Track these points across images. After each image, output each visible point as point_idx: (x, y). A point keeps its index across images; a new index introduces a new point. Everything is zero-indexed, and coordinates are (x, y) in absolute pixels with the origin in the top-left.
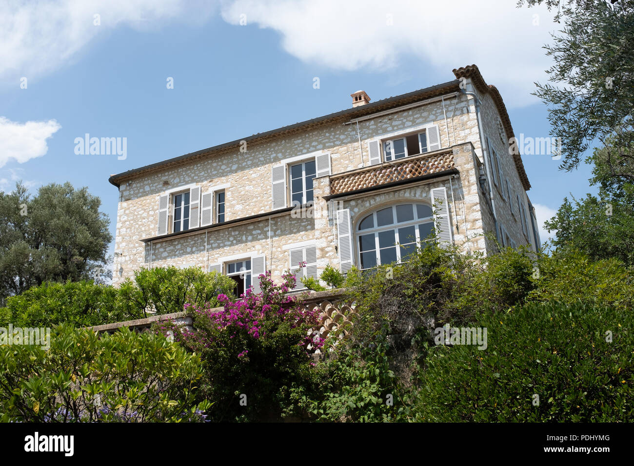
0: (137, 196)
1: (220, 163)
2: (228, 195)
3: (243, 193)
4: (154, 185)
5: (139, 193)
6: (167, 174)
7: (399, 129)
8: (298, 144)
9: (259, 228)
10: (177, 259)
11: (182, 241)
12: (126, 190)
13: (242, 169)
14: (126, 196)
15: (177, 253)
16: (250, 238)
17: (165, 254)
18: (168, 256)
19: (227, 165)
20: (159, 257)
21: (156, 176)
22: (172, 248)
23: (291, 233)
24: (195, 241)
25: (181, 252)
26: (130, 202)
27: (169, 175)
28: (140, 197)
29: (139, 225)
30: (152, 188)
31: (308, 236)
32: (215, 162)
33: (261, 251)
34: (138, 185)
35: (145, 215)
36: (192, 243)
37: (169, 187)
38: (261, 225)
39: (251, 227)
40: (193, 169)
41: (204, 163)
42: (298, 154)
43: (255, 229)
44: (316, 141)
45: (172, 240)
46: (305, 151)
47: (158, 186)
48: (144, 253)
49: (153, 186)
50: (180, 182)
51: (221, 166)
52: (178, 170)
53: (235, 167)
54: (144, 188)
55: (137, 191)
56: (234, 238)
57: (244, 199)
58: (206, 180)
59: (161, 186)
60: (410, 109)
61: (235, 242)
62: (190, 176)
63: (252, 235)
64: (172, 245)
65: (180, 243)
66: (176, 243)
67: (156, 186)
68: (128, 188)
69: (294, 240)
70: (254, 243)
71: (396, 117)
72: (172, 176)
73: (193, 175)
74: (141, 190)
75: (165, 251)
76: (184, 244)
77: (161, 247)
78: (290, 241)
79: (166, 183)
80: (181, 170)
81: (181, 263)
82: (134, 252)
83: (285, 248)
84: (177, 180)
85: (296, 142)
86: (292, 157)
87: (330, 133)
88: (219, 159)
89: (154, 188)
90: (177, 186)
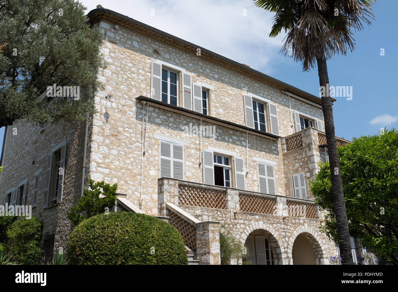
0: (124, 44)
1: (205, 66)
2: (213, 96)
3: (223, 101)
4: (144, 46)
5: (126, 43)
6: (157, 43)
7: (304, 112)
8: (257, 87)
9: (236, 135)
10: (170, 130)
11: (175, 116)
12: (110, 31)
13: (223, 82)
14: (112, 38)
15: (171, 125)
16: (231, 140)
17: (158, 121)
18: (162, 124)
19: (210, 70)
20: (152, 120)
21: (145, 39)
22: (165, 117)
23: (257, 150)
24: (187, 121)
25: (175, 126)
26: (115, 46)
27: (160, 47)
28: (128, 48)
29: (128, 78)
30: (141, 48)
31: (267, 157)
32: (201, 62)
33: (239, 155)
34: (125, 35)
35: (134, 69)
36: (184, 122)
37: (160, 58)
38: (238, 134)
39: (231, 132)
40: (182, 55)
41: (192, 57)
42: (258, 94)
43: (233, 134)
44: (267, 92)
45: (166, 110)
46: (261, 95)
47: (148, 50)
48: (134, 109)
49: (142, 46)
50: (170, 59)
51: (206, 68)
52: (169, 48)
53: (216, 76)
54: (132, 42)
55: (124, 40)
56: (219, 134)
57: (226, 107)
58: (195, 73)
59: (151, 51)
60: (308, 104)
61: (220, 138)
62: (180, 60)
63: (232, 138)
64: (165, 115)
65: (173, 117)
66: (170, 115)
67: (145, 48)
68: (113, 30)
69: (259, 156)
70: (234, 146)
71: (303, 104)
72: (162, 49)
73: (182, 61)
74: (129, 42)
75: (158, 118)
76: (177, 120)
77: (154, 111)
78: (257, 155)
79: (156, 52)
80: (171, 49)
81: (175, 136)
82: (123, 102)
83: (254, 159)
84: (167, 56)
85: (256, 85)
86: (253, 93)
87: (274, 92)
88: (204, 62)
89: (144, 49)
90: (167, 61)
